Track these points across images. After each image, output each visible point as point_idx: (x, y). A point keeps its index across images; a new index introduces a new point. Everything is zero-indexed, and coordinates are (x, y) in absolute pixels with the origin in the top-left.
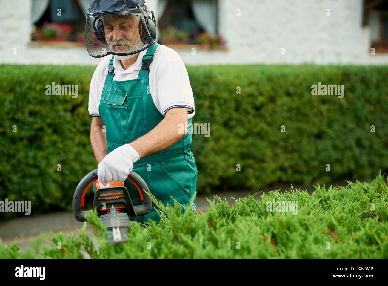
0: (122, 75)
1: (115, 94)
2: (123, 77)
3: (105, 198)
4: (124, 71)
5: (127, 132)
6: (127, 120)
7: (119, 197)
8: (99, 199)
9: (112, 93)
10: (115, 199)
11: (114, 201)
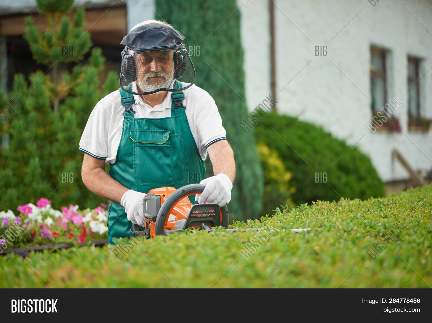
0: (151, 112)
1: (146, 132)
2: (151, 115)
3: (197, 215)
4: (151, 109)
5: (171, 170)
6: (171, 158)
7: (210, 215)
8: (192, 215)
9: (141, 131)
10: (206, 217)
11: (204, 219)
